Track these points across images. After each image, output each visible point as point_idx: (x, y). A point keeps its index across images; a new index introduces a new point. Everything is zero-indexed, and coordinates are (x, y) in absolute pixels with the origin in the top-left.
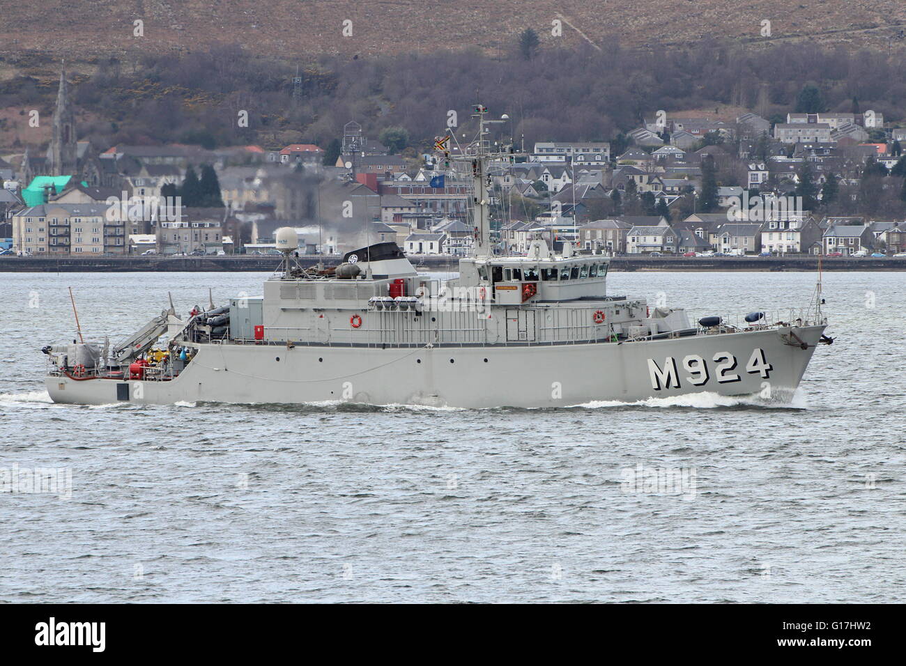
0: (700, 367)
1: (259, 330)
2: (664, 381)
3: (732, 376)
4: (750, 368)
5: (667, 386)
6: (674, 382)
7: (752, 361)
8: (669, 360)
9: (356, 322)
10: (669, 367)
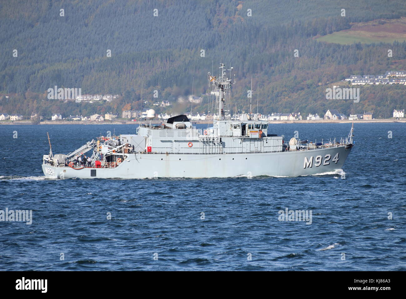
0: (320, 160)
1: (150, 148)
2: (308, 165)
3: (328, 163)
4: (333, 160)
5: (308, 167)
6: (311, 166)
7: (335, 157)
8: (312, 158)
9: (190, 145)
10: (311, 160)
